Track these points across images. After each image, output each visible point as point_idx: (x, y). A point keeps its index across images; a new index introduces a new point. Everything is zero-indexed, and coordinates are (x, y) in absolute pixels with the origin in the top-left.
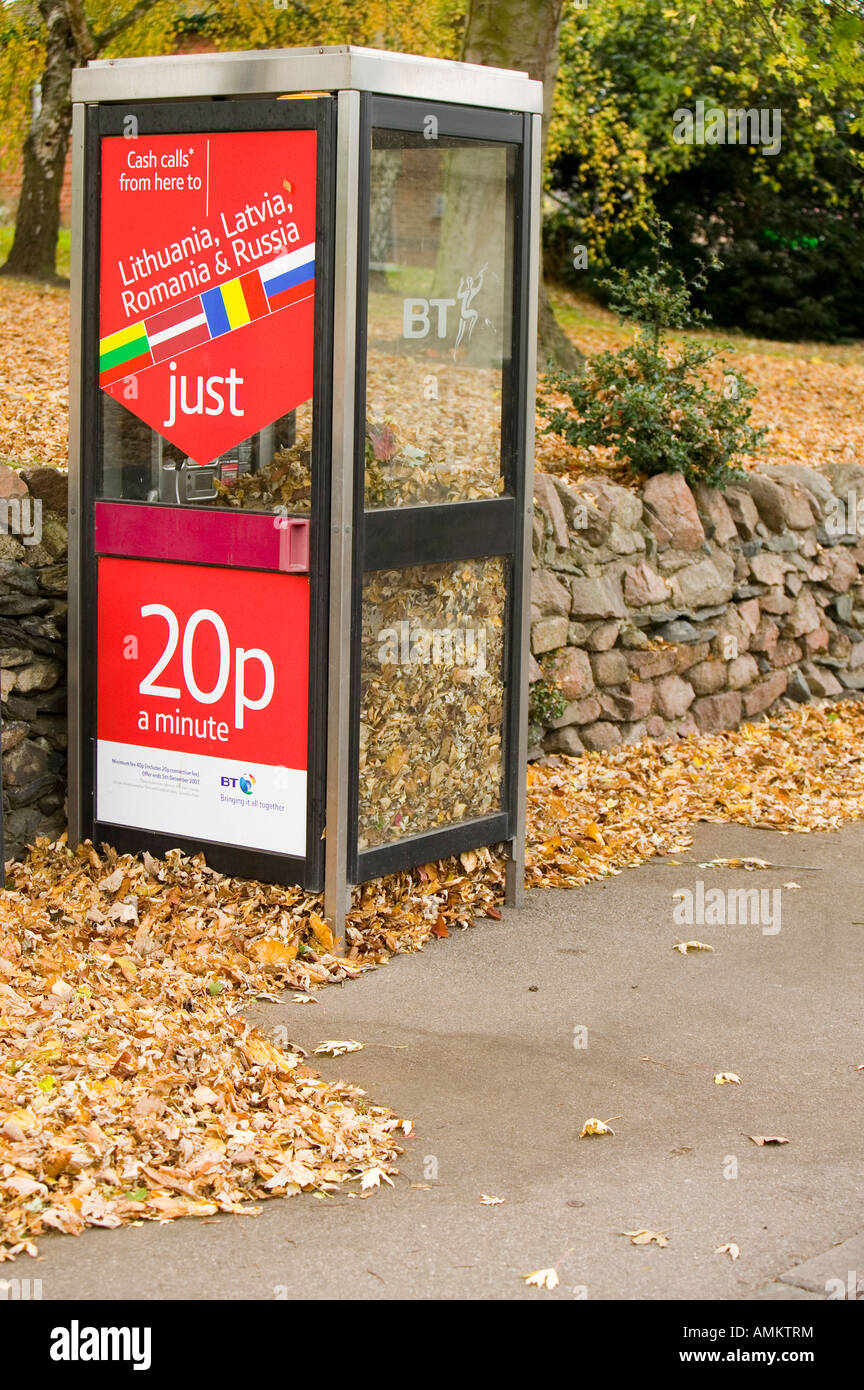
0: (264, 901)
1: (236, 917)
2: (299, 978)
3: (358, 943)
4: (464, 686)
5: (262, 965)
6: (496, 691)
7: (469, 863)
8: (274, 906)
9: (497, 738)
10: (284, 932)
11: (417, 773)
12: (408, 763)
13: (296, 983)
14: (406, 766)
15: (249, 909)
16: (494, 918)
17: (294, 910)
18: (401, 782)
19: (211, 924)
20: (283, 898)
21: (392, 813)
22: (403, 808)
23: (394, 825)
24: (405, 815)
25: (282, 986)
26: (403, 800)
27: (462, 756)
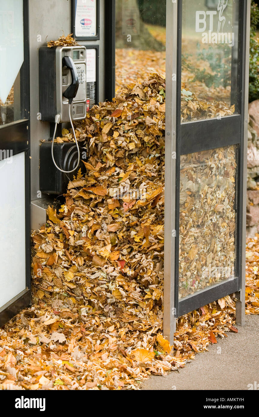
0: (131, 328)
1: (117, 337)
2: (157, 369)
3: (180, 348)
4: (220, 213)
5: (138, 363)
6: (232, 215)
7: (222, 304)
8: (135, 331)
9: (233, 239)
10: (145, 344)
11: (201, 259)
12: (198, 254)
13: (156, 371)
14: (197, 255)
15: (124, 333)
16: (234, 332)
17: (147, 333)
18: (195, 264)
19: (104, 342)
20: (141, 327)
21: (191, 280)
22: (196, 277)
23: (192, 286)
24: (197, 280)
25: (150, 373)
26: (195, 273)
27: (219, 249)
